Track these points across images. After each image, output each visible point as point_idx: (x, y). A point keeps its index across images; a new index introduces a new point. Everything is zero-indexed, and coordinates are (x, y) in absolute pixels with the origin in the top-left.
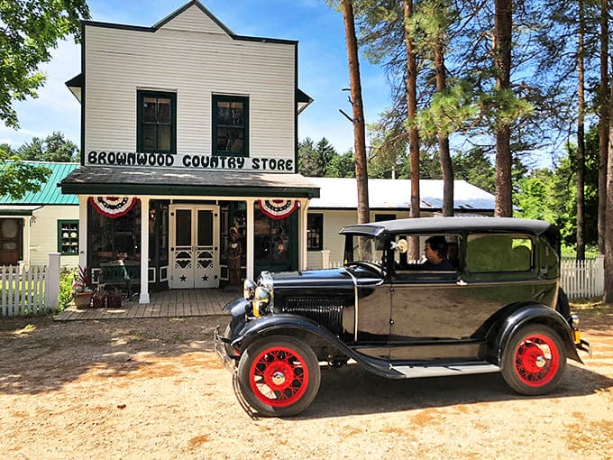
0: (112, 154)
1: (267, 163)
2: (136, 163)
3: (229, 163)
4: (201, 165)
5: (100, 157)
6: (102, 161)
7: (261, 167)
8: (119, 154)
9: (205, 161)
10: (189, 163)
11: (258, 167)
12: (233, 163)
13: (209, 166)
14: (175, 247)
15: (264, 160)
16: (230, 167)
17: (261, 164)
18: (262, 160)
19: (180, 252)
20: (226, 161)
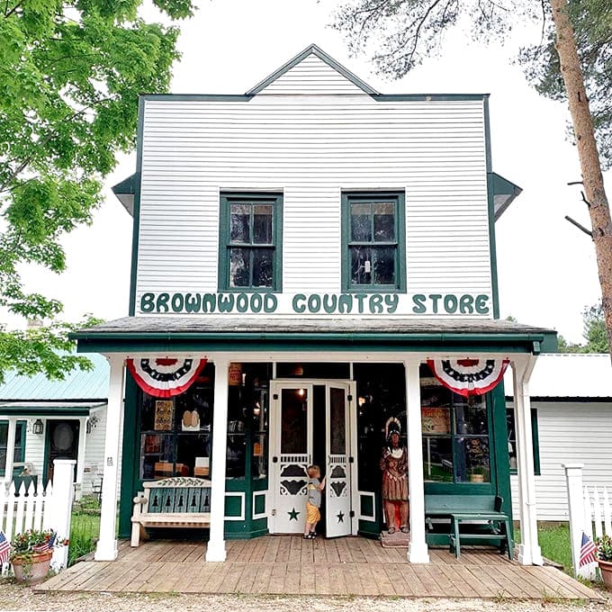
0: (178, 296)
1: (441, 302)
2: (217, 310)
3: (372, 304)
4: (322, 310)
5: (160, 302)
6: (162, 308)
7: (430, 309)
8: (189, 295)
9: (330, 303)
10: (303, 307)
11: (423, 309)
12: (378, 304)
13: (337, 311)
14: (279, 455)
15: (435, 298)
16: (373, 311)
17: (429, 303)
18: (430, 297)
19: (287, 464)
20: (366, 302)
